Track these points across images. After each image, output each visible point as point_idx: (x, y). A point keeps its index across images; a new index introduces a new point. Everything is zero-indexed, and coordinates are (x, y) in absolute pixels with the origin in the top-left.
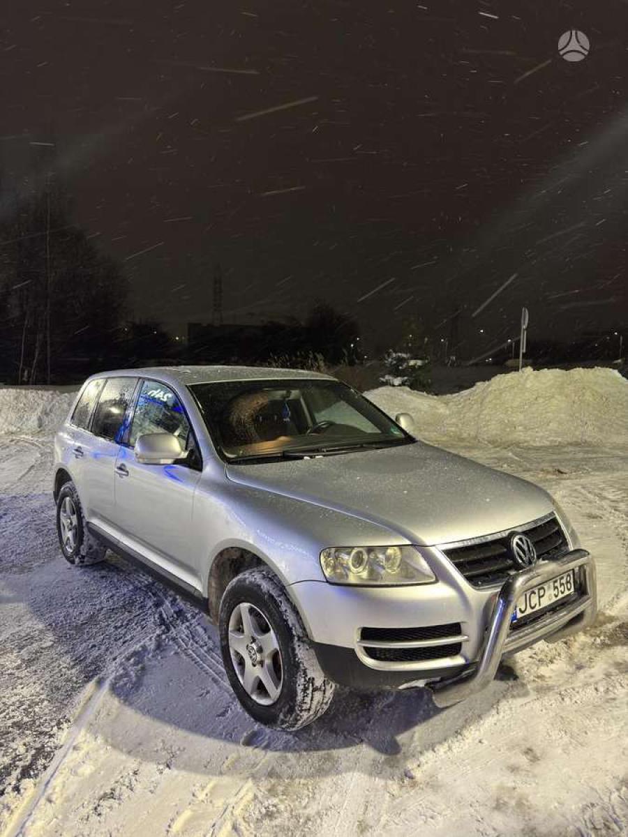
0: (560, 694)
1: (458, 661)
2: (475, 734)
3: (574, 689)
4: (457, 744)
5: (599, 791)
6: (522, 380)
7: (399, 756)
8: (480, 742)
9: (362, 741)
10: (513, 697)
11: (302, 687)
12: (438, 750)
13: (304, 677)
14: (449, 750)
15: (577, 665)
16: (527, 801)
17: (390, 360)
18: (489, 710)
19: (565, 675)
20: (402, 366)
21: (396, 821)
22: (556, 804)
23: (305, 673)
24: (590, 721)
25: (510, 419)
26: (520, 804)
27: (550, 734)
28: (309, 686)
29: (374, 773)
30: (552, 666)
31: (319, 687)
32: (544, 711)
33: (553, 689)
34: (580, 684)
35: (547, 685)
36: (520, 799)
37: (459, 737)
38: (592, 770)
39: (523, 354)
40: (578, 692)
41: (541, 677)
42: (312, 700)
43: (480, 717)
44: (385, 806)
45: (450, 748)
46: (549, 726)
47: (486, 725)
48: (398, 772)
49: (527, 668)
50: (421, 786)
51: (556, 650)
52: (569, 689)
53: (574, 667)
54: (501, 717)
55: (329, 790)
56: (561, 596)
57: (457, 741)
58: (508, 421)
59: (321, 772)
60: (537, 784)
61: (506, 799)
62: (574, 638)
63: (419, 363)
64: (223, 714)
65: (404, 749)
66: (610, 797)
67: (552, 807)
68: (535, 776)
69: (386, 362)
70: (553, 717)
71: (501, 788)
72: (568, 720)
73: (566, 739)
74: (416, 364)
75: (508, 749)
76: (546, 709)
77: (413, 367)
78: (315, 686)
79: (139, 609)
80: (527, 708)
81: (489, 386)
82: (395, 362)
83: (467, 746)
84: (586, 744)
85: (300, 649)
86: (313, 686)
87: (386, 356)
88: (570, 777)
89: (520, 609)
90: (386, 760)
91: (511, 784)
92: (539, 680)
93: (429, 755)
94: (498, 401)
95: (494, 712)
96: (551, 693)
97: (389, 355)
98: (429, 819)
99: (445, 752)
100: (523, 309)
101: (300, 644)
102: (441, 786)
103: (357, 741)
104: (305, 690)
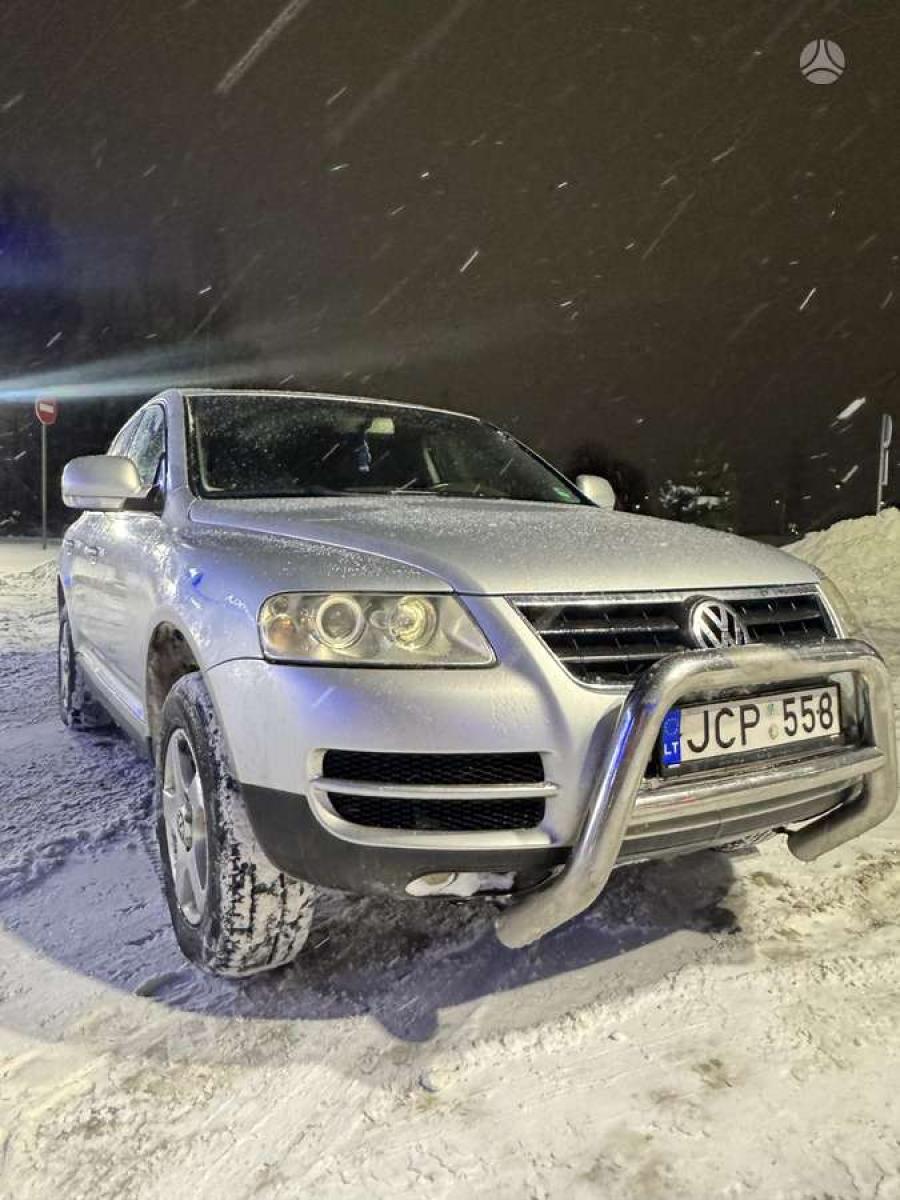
0: (822, 967)
1: (535, 840)
2: (605, 1020)
3: (854, 960)
4: (558, 1035)
5: (853, 1170)
6: (881, 530)
7: (425, 1045)
8: (611, 1037)
9: (367, 1010)
10: (717, 962)
11: (229, 881)
12: (513, 1042)
13: (234, 861)
14: (536, 1045)
15: (873, 920)
16: (669, 1169)
17: (668, 497)
18: (654, 982)
19: (844, 934)
20: (687, 506)
21: (346, 1174)
22: (738, 1186)
23: (235, 852)
24: (873, 1022)
25: (859, 588)
26: (648, 1175)
27: (773, 1036)
28: (242, 878)
29: (356, 1071)
30: (818, 917)
31: (269, 886)
32: (775, 993)
33: (809, 957)
34: (870, 952)
35: (799, 947)
36: (655, 1162)
37: (568, 1022)
38: (850, 1121)
39: (884, 487)
40: (861, 966)
41: (790, 934)
42: (253, 910)
43: (631, 991)
44: (341, 1140)
45: (539, 1042)
46: (775, 1022)
47: (636, 1008)
48: (406, 1076)
49: (764, 916)
50: (443, 1109)
51: (836, 890)
52: (844, 958)
53: (868, 922)
54: (676, 994)
55: (246, 1092)
56: (801, 736)
57: (561, 1029)
58: (856, 591)
59: (253, 1058)
60: (707, 1135)
61: (619, 1159)
62: (882, 874)
63: (714, 501)
64: (140, 942)
65: (442, 1034)
66: (877, 1187)
67: (726, 1191)
68: (707, 1118)
69: (662, 500)
70: (792, 1006)
71: (619, 1133)
72: (823, 1014)
73: (807, 1050)
74: (708, 503)
75: (668, 1057)
76: (780, 990)
77: (704, 507)
78: (257, 884)
79: (123, 785)
80: (737, 984)
81: (825, 539)
82: (676, 501)
83: (579, 1041)
84: (851, 1064)
85: (229, 804)
86: (253, 880)
87: (661, 490)
88: (792, 1131)
89: (690, 743)
90: (395, 1050)
91: (644, 1129)
92: (784, 938)
93: (489, 1051)
94: (839, 562)
95: (664, 985)
96: (803, 963)
97: (667, 490)
98: (423, 1180)
99: (526, 1049)
100: (884, 417)
101: (230, 793)
102: (482, 1114)
103: (357, 1009)
104: (236, 887)
